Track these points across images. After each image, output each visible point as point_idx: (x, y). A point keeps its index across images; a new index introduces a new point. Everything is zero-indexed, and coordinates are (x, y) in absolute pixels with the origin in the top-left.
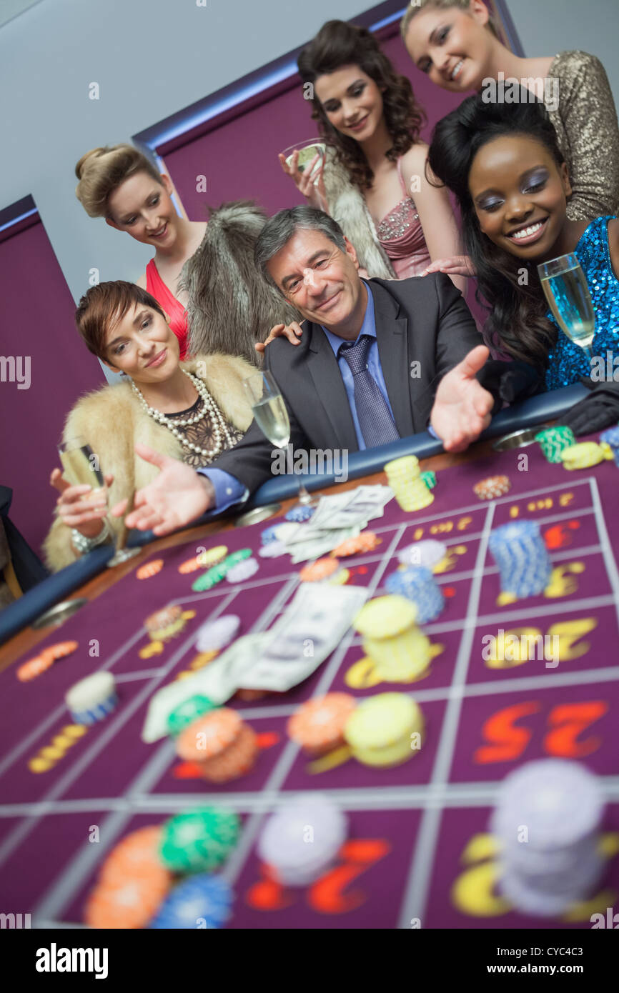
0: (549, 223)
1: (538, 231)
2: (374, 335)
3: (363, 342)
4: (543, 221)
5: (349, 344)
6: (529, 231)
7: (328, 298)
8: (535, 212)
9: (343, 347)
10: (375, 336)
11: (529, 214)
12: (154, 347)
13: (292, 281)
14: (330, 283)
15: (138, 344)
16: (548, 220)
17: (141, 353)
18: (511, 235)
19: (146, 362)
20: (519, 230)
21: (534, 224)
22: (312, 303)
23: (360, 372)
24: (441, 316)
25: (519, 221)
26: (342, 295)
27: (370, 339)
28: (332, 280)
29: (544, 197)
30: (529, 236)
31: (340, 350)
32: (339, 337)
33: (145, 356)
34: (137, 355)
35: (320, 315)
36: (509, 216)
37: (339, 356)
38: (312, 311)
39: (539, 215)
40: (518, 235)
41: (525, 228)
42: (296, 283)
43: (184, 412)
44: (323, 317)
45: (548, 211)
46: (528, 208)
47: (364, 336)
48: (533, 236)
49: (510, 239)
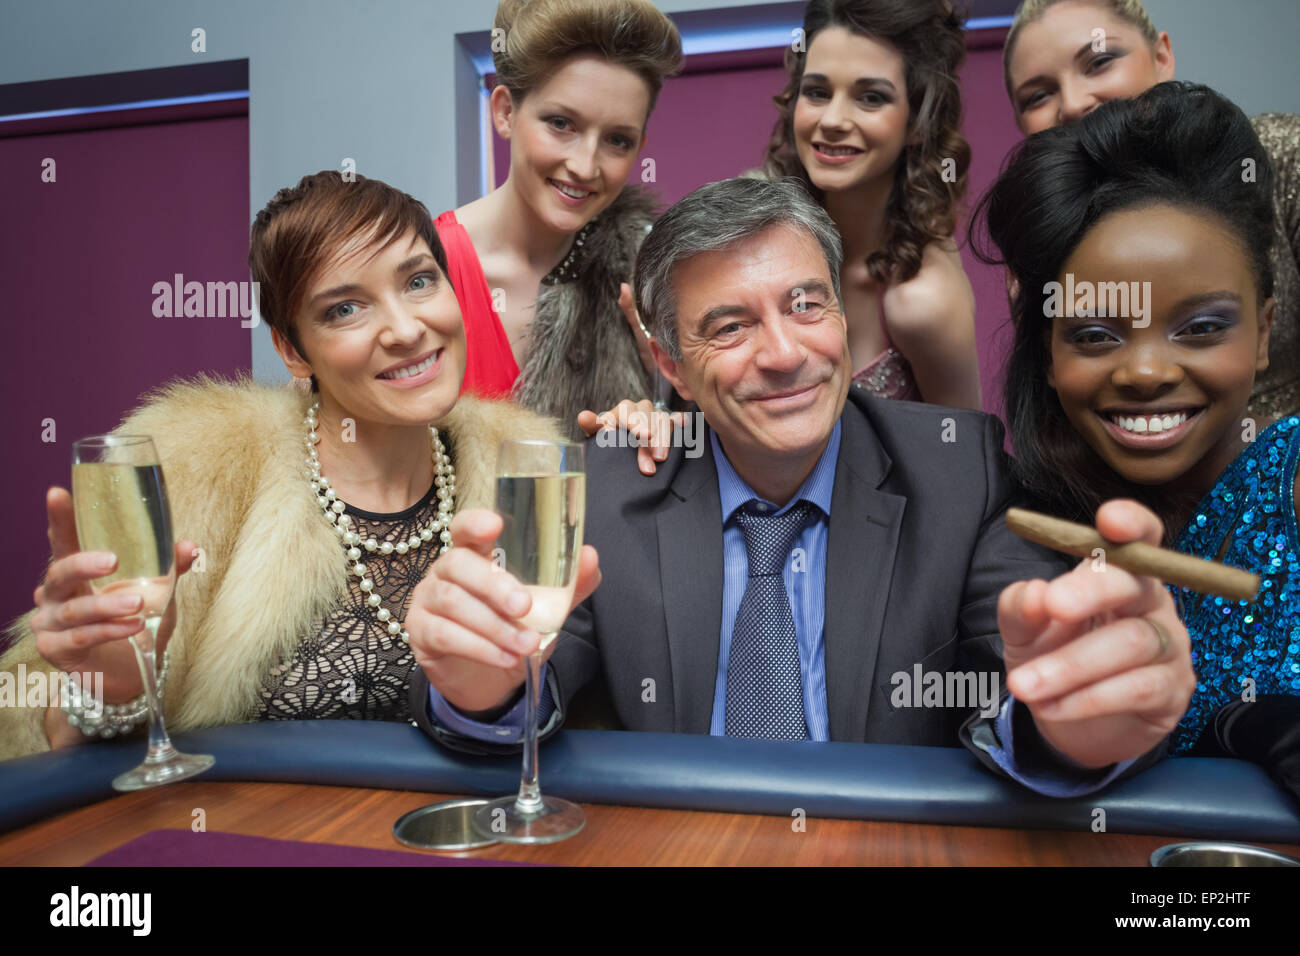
0: (1200, 421)
1: (1174, 428)
2: (826, 507)
3: (798, 516)
4: (1191, 411)
5: (762, 507)
6: (1156, 423)
7: (796, 387)
8: (1181, 388)
9: (748, 508)
10: (828, 513)
11: (1167, 387)
12: (422, 336)
13: (729, 320)
14: (812, 358)
15: (390, 316)
16: (1203, 413)
17: (387, 338)
18: (1109, 415)
19: (387, 362)
20: (1135, 414)
21: (1171, 412)
22: (752, 384)
23: (769, 575)
24: (986, 517)
25: (1141, 397)
26: (823, 390)
27: (812, 513)
28: (817, 351)
29: (1210, 361)
30: (1150, 433)
31: (739, 510)
32: (749, 485)
33: (396, 348)
34: (376, 341)
35: (753, 419)
36: (1122, 377)
37: (733, 522)
38: (739, 402)
39: (1188, 396)
40: (1129, 423)
41: (1148, 414)
42: (732, 328)
43: (383, 518)
44: (760, 427)
45: (1210, 393)
46: (1171, 375)
47: (803, 505)
48: (1161, 437)
49: (1107, 426)
